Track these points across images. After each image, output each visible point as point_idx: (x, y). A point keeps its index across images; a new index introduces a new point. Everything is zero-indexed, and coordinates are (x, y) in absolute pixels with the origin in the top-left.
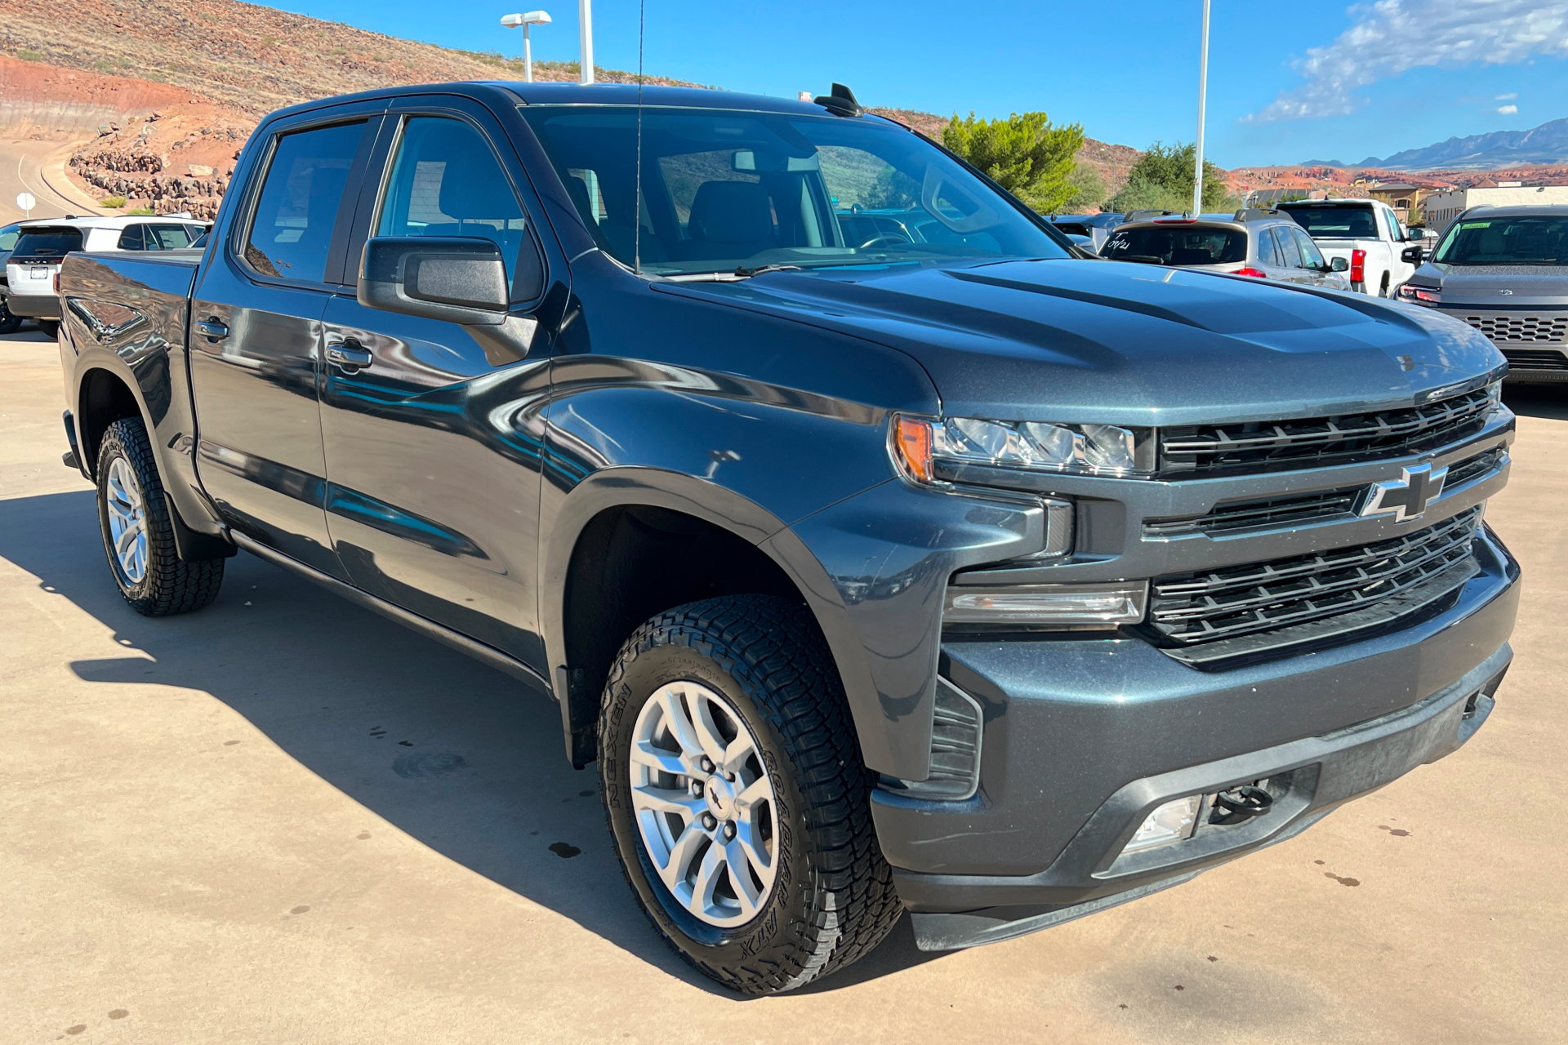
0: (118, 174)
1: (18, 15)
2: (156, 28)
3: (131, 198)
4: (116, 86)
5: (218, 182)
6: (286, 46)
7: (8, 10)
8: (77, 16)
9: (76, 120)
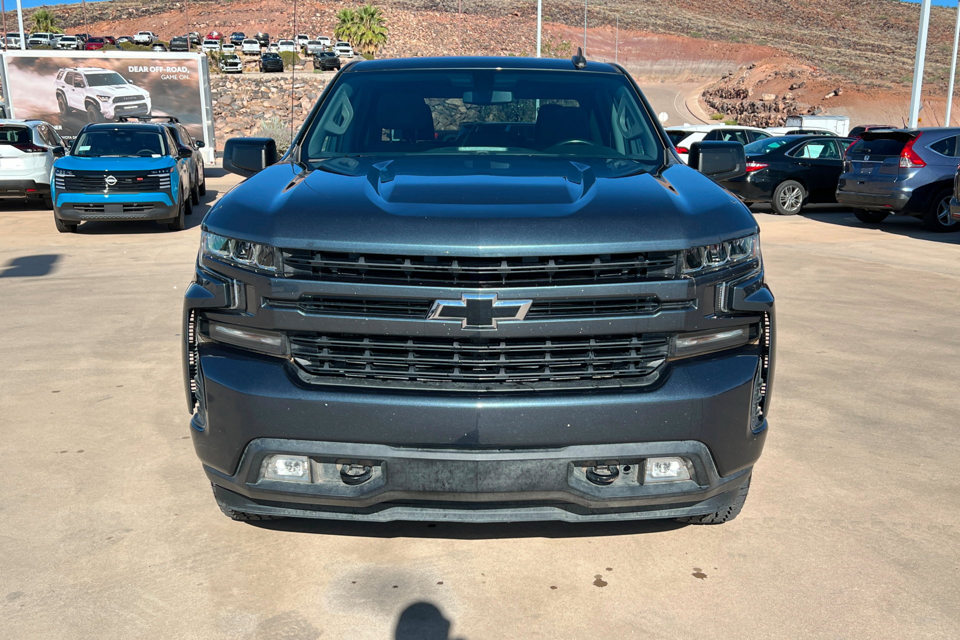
0: (724, 100)
1: (697, 12)
2: (771, 13)
3: (728, 114)
4: (738, 49)
5: (775, 104)
6: (849, 17)
7: (692, 10)
8: (728, 10)
9: (713, 70)
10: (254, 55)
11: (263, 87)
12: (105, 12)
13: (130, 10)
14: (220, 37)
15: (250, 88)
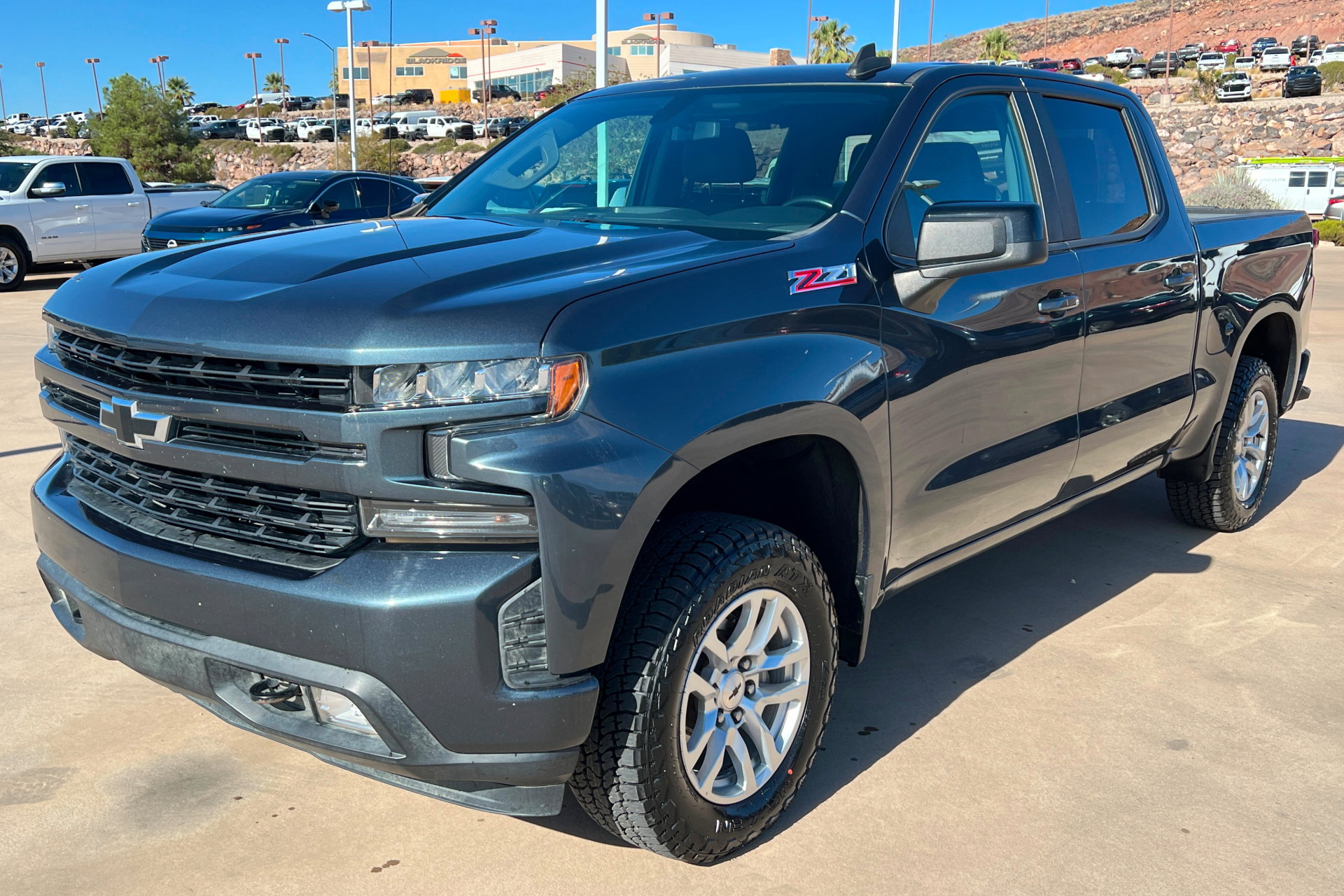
10: (1278, 71)
11: (1272, 121)
12: (1083, 25)
13: (1117, 19)
14: (1237, 49)
15: (1250, 124)
